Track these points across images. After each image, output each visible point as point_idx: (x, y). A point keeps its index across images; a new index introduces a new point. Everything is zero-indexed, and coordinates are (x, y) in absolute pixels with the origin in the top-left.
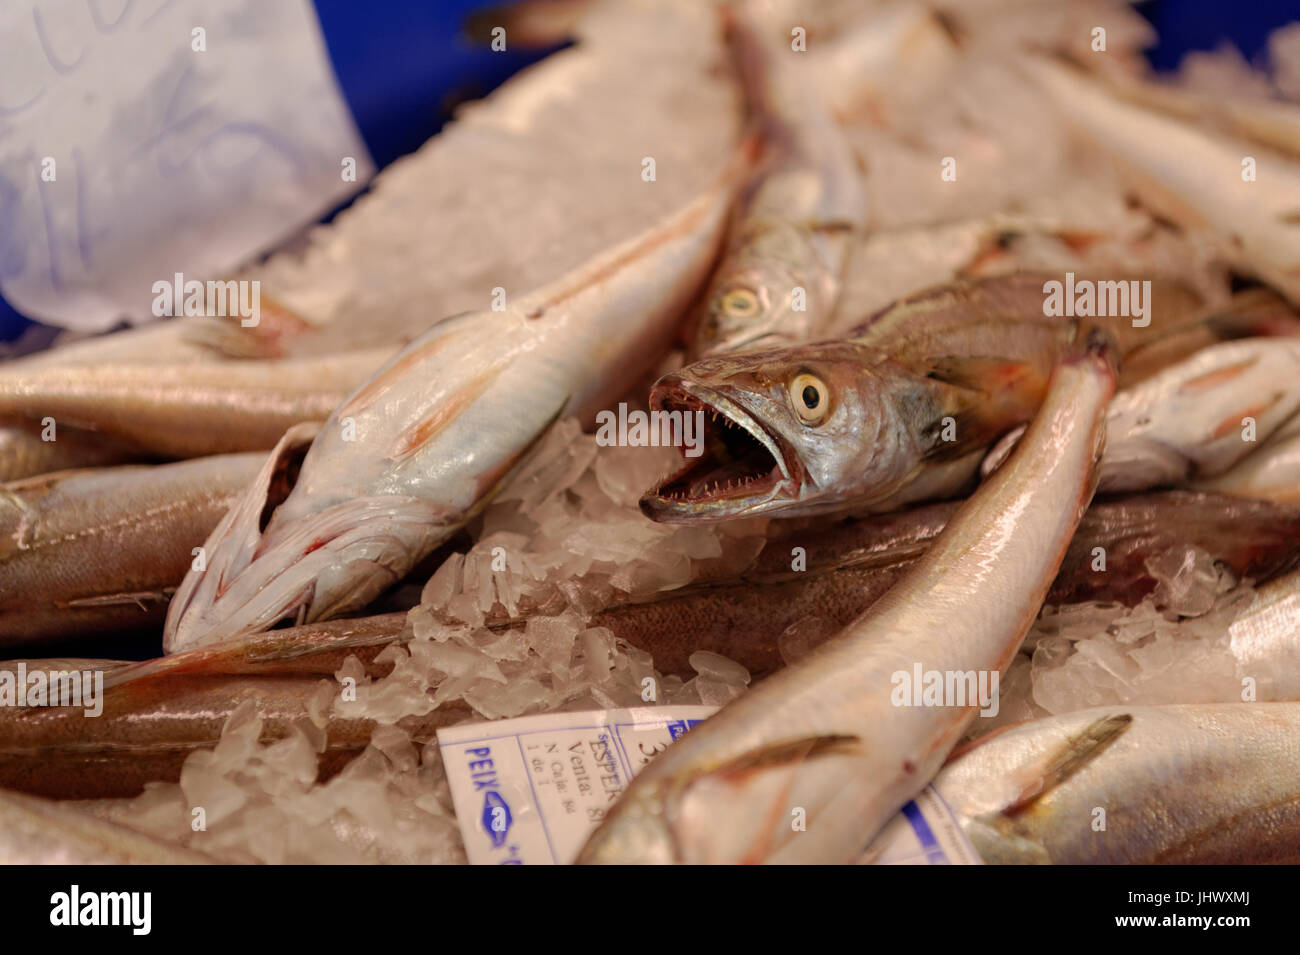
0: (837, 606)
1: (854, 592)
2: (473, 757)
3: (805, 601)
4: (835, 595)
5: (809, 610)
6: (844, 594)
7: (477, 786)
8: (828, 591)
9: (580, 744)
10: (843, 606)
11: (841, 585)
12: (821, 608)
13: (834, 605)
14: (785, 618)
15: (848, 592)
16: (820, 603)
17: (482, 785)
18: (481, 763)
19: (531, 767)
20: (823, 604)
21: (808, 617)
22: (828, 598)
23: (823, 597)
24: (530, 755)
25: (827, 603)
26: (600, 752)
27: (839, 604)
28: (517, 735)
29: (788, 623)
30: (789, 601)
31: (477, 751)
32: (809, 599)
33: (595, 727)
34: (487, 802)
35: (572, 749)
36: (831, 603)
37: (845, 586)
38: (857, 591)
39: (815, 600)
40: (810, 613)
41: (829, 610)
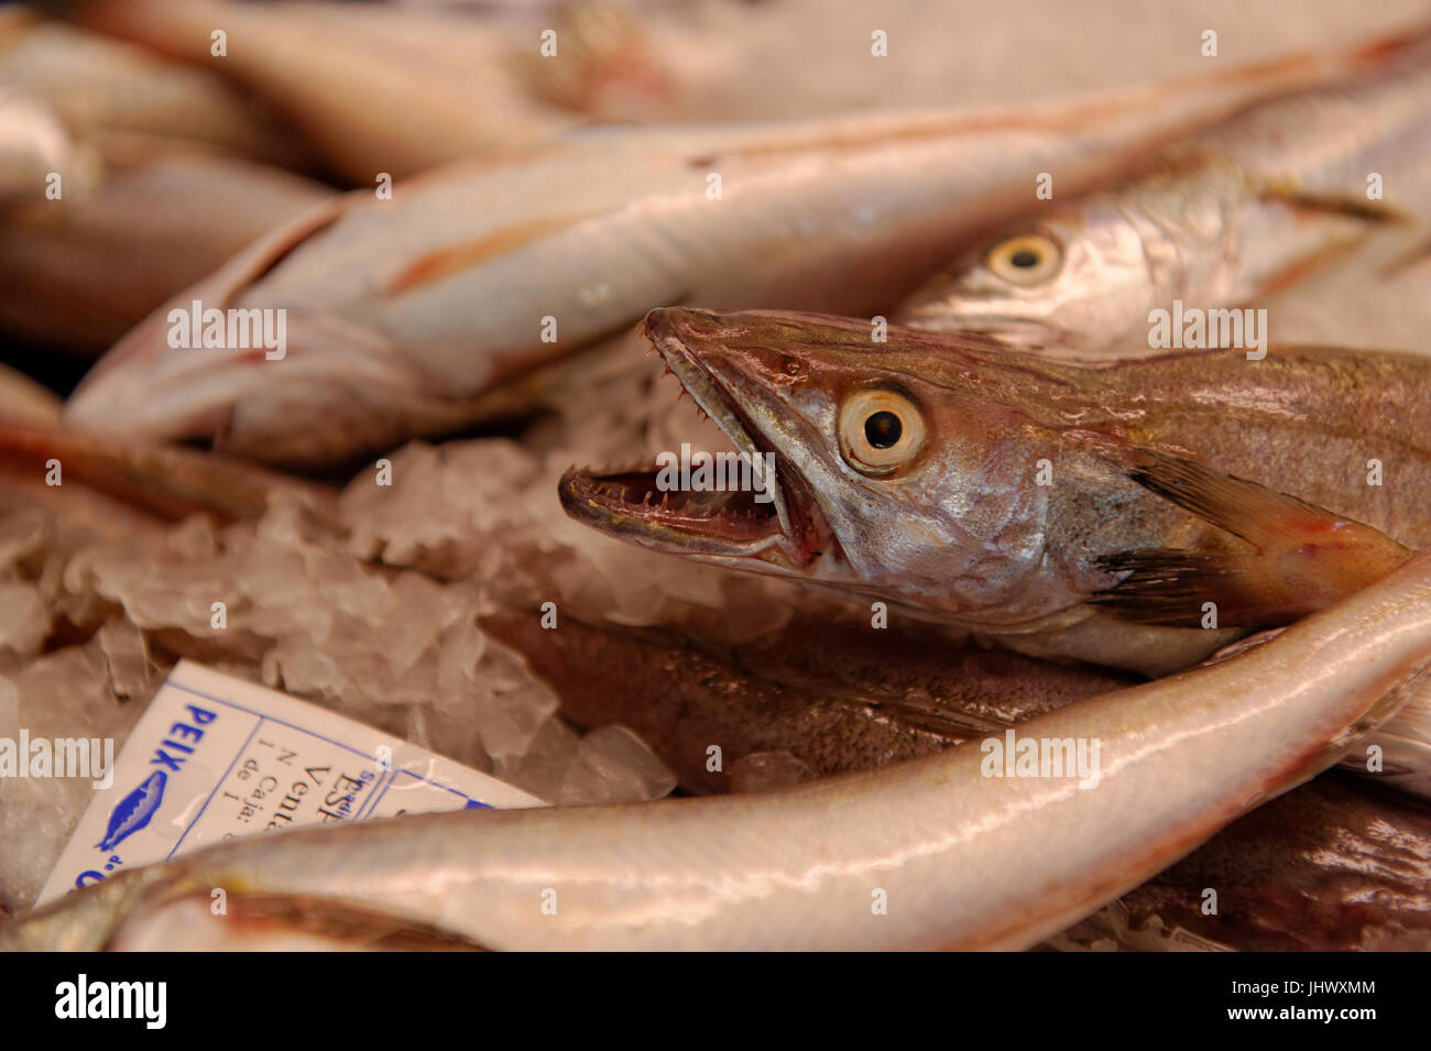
0: (836, 758)
1: (871, 749)
2: (189, 720)
3: (794, 728)
4: (840, 740)
5: (794, 743)
6: (854, 745)
7: (157, 757)
8: (836, 729)
9: (327, 770)
10: (844, 762)
11: (858, 729)
12: (811, 750)
13: (831, 754)
14: (758, 736)
15: (861, 744)
16: (813, 741)
17: (164, 757)
18: (187, 729)
19: (239, 766)
20: (817, 745)
21: (788, 754)
22: (828, 740)
23: (822, 735)
24: (254, 751)
25: (823, 746)
26: (342, 793)
27: (840, 755)
28: (262, 717)
29: (759, 747)
30: (773, 718)
31: (197, 712)
32: (803, 727)
33: (369, 757)
34: (146, 785)
35: (309, 771)
36: (827, 751)
37: (861, 734)
38: (875, 750)
39: (809, 733)
40: (793, 749)
41: (822, 758)
